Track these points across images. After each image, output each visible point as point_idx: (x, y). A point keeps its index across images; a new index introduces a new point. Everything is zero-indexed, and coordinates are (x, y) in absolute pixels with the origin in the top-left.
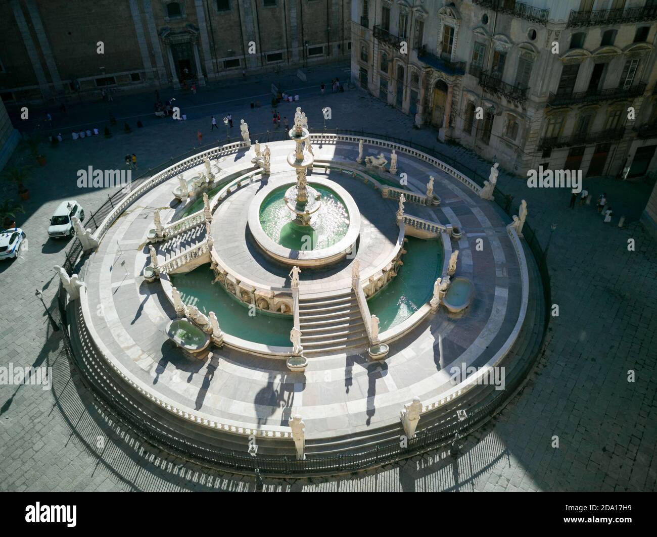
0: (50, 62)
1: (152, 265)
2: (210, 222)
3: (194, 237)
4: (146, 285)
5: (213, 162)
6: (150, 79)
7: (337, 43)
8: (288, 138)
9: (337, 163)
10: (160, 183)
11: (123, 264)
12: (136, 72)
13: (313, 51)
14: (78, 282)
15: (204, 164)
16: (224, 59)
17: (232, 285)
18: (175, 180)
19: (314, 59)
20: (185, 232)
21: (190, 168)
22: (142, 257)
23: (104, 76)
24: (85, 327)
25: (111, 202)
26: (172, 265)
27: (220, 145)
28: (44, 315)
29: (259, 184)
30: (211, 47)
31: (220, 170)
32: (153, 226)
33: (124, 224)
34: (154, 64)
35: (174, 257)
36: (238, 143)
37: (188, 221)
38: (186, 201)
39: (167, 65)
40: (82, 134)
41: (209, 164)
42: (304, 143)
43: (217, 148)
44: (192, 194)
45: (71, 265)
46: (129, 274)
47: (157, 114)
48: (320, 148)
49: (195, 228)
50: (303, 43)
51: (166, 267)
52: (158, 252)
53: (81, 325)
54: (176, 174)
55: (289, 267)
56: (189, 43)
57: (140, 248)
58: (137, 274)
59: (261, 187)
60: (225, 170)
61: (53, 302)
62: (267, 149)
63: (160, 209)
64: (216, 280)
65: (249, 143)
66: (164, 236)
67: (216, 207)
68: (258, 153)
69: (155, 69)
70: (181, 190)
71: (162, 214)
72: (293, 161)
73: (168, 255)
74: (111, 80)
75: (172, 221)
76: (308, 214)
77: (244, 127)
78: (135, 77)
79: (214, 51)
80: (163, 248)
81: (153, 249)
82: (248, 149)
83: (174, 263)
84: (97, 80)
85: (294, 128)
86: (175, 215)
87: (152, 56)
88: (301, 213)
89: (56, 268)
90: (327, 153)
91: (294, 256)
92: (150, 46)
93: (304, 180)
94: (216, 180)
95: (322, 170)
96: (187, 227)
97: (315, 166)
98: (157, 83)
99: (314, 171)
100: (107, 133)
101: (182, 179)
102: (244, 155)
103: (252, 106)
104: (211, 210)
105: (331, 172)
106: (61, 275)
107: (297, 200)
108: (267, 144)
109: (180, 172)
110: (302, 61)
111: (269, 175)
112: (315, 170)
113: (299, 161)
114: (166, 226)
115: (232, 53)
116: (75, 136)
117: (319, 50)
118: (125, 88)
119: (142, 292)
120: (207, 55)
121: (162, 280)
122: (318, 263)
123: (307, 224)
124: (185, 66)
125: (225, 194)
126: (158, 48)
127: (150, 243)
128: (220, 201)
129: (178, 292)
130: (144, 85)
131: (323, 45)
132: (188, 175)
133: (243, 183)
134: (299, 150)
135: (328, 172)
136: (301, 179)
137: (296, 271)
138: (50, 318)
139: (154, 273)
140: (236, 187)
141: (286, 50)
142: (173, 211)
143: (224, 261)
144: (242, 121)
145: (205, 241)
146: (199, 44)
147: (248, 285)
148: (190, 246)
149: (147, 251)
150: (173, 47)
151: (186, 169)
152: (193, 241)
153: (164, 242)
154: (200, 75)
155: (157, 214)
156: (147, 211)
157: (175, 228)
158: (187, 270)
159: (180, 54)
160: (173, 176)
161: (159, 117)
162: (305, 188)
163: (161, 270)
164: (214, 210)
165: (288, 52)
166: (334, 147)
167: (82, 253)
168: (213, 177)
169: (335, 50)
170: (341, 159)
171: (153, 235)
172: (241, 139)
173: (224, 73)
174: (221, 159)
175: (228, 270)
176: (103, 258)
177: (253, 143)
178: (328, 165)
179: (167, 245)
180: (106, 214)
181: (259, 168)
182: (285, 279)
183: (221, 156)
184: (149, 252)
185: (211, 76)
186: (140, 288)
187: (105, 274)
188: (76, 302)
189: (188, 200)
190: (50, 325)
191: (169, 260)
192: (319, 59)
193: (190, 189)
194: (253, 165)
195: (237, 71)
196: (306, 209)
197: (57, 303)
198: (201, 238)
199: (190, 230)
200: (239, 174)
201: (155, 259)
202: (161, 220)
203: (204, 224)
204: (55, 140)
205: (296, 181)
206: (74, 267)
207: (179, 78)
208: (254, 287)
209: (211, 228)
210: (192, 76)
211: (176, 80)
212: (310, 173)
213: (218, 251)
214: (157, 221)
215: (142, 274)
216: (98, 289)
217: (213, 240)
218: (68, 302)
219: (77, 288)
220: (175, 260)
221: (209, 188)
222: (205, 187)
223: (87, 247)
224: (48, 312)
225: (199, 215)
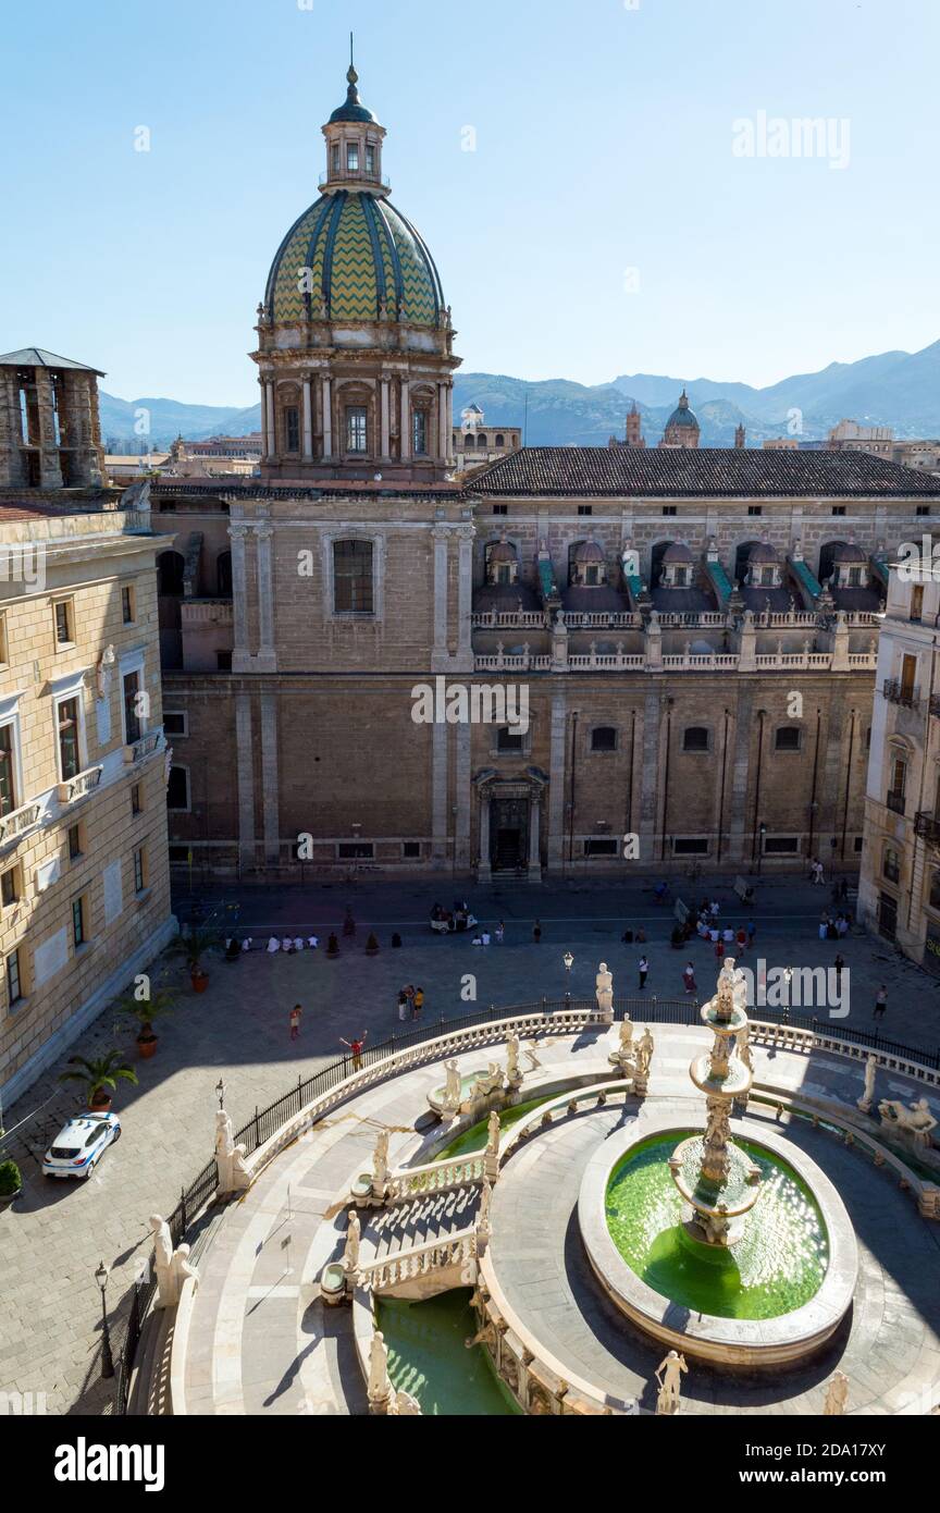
0: (270, 806)
1: (344, 1262)
2: (493, 1184)
3: (450, 1213)
4: (320, 1310)
5: (525, 1045)
6: (438, 856)
7: (832, 835)
8: (698, 1021)
9: (808, 1101)
10: (407, 1070)
11: (286, 1243)
12: (415, 841)
13: (774, 845)
14: (185, 1266)
15: (504, 1046)
16: (586, 838)
17: (512, 1362)
18: (438, 1070)
19: (776, 861)
20: (433, 1197)
21: (474, 1049)
22: (328, 1236)
23: (356, 840)
24: (168, 1383)
25: (299, 1094)
26: (386, 1271)
27: (546, 1008)
28: (97, 1329)
29: (618, 1114)
30: (565, 812)
31: (536, 1064)
32: (369, 1167)
33: (313, 1147)
34: (452, 829)
35: (395, 1254)
36: (587, 1012)
37: (446, 1170)
38: (451, 1121)
39: (475, 834)
40: (287, 942)
41: (516, 1047)
42: (733, 1039)
43: (541, 1015)
44: (468, 1109)
45: (185, 1221)
46: (291, 1271)
47: (434, 924)
48: (771, 1056)
49: (456, 1191)
50: (755, 827)
51: (372, 1273)
52: (365, 1232)
53: (160, 1376)
54: (444, 1057)
55: (661, 1350)
56: (526, 801)
57: (329, 1214)
58: (309, 1275)
59: (620, 1125)
60: (547, 1067)
61: (124, 1301)
62: (648, 1038)
63: (393, 1130)
64: (479, 1338)
65: (609, 1018)
66: (387, 1196)
67: (514, 1149)
68: (627, 1043)
69: (450, 840)
70: (446, 1095)
71: (396, 1140)
72: (702, 1077)
73: (383, 1244)
74: (366, 850)
75: (411, 1164)
76: (723, 1214)
77: (605, 979)
78: (412, 850)
79: (570, 820)
80: (380, 1223)
81: (357, 1222)
82: (604, 1029)
83: (393, 1268)
84: (342, 846)
85: (715, 1002)
86: (421, 1150)
87: (452, 816)
88: (707, 1209)
89: (153, 1221)
90: (788, 1071)
91: (675, 1320)
92: (452, 798)
93: (724, 1127)
94: (524, 1088)
95: (771, 1113)
96: (441, 1185)
97: (754, 1098)
98: (449, 866)
99: (749, 1110)
100: (332, 949)
101: (452, 1071)
102: (594, 1042)
103: (628, 938)
104: (499, 1156)
105: (793, 1120)
106: (159, 1239)
107: (702, 1174)
108: (650, 1025)
109: (452, 1054)
110: (748, 862)
111: (642, 1099)
112: (753, 1107)
113: (716, 1079)
114: (396, 1172)
115: (605, 829)
116: (273, 944)
117: (790, 845)
118: (389, 867)
119: (306, 1327)
120: (555, 825)
121: (356, 1306)
122: (734, 1358)
123: (718, 1241)
124: (509, 844)
125: (538, 1123)
126: (465, 802)
127: (352, 1206)
128: (525, 1139)
129: (385, 1347)
130: (423, 866)
131: (800, 836)
132: (467, 1063)
133: (582, 1106)
134: (720, 1054)
135: (785, 1118)
136: (716, 1123)
137: (674, 1364)
138: (106, 1339)
139: (345, 1282)
140: (564, 1112)
141: (716, 836)
142: (419, 1141)
143: (506, 1292)
144: (603, 965)
145: (471, 1229)
146: (543, 804)
147: (549, 1374)
148: (437, 1232)
149: (343, 1224)
150: (494, 804)
151: (467, 1050)
152: (447, 1223)
153: (383, 1209)
154: (534, 862)
155: (383, 1138)
156: (365, 1128)
157: (415, 1181)
158: (416, 1293)
159: (504, 819)
160: (437, 1059)
161: (437, 932)
162: (723, 1148)
163: (362, 1279)
164: (506, 1157)
165: (720, 838)
166: (804, 1061)
167: (213, 1197)
168: (519, 1078)
169: (825, 850)
170: (818, 1093)
171: (363, 1189)
172: (595, 1005)
173: (582, 864)
174: (543, 1042)
175: (512, 1319)
176: (249, 1219)
177: (618, 1017)
178: (787, 1101)
179: (387, 1218)
180: (283, 1117)
181: (622, 1076)
182: (643, 1382)
183: (544, 1035)
184: (345, 1228)
185: (554, 865)
186: (306, 1315)
187: (243, 1260)
188: (167, 1313)
189: (457, 1121)
190: (100, 1359)
191: (383, 1259)
192: (788, 861)
193: (465, 1096)
194: (609, 1069)
195: (608, 864)
196: (721, 1200)
197: (130, 1306)
198: (463, 1220)
199: (445, 1194)
200: (576, 1083)
201: (355, 1249)
202: (390, 1155)
203: (480, 1185)
204: (235, 950)
205: (705, 1125)
206: (188, 1227)
207: (492, 861)
208: (564, 1383)
209: (493, 1200)
210: (520, 862)
211: (485, 864)
212: (740, 1111)
213: (496, 1262)
214: (381, 1158)
215: (318, 1279)
216: (220, 1295)
217: (490, 1231)
218: (152, 1309)
219: (181, 1279)
220: (397, 1261)
221: (504, 1103)
222: (498, 1098)
223: (227, 1184)
224: (105, 1324)
225: (472, 1162)
